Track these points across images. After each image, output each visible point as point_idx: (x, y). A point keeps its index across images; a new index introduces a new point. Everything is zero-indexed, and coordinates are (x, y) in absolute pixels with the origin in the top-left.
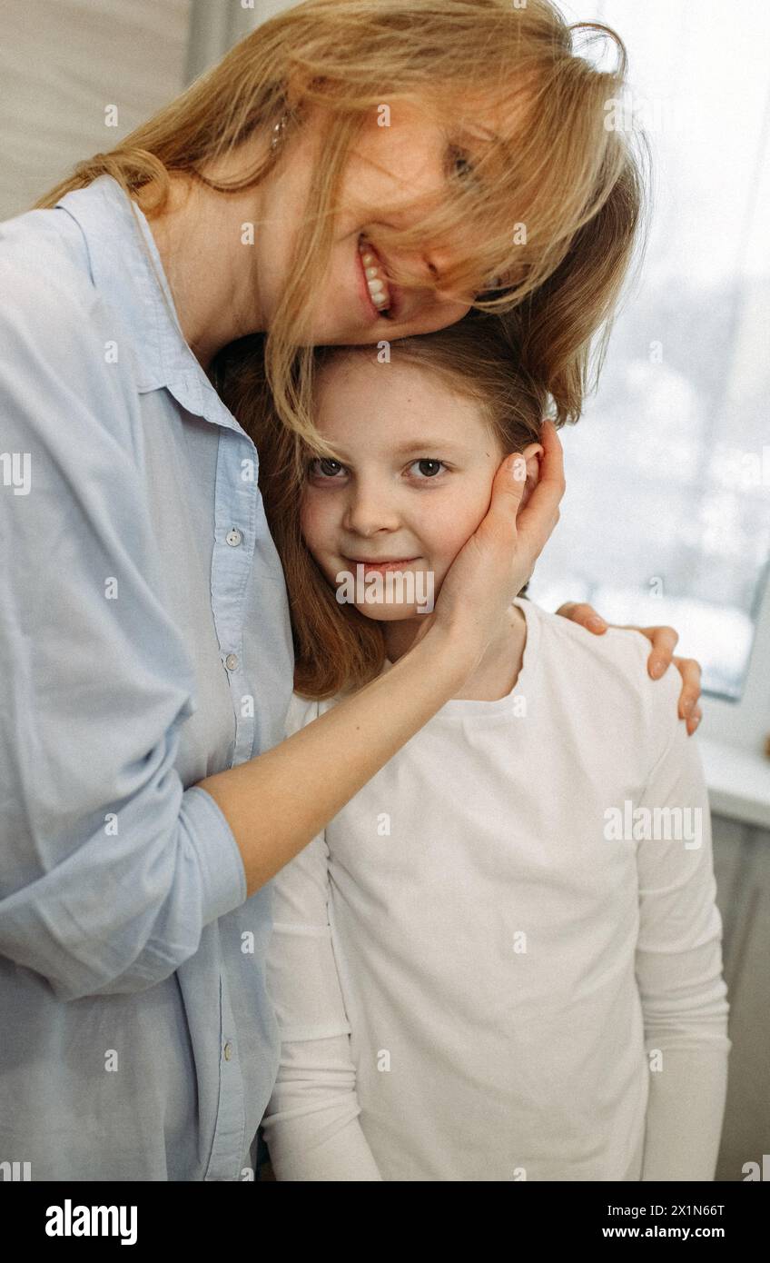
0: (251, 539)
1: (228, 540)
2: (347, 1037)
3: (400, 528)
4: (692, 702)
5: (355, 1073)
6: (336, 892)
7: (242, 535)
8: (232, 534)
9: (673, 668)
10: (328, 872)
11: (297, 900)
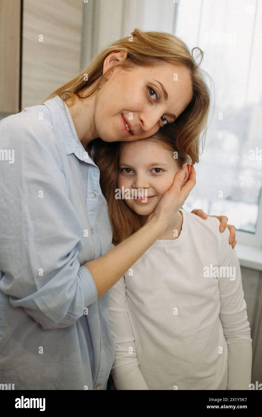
0: (97, 196)
1: (91, 196)
2: (134, 342)
3: (150, 187)
4: (233, 239)
5: (136, 352)
6: (128, 298)
7: (95, 194)
8: (92, 194)
9: (227, 229)
10: (126, 292)
11: (117, 300)
